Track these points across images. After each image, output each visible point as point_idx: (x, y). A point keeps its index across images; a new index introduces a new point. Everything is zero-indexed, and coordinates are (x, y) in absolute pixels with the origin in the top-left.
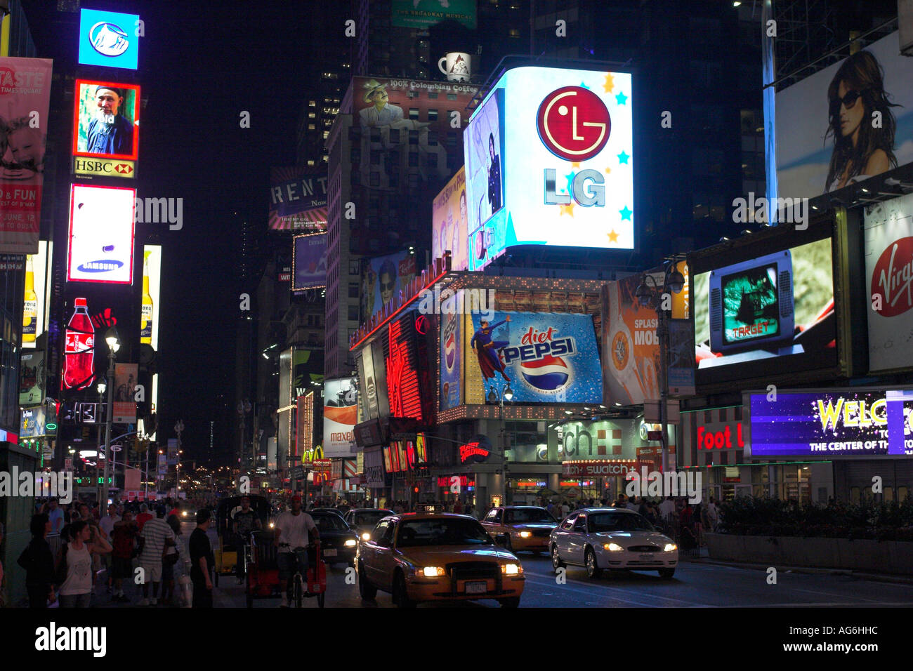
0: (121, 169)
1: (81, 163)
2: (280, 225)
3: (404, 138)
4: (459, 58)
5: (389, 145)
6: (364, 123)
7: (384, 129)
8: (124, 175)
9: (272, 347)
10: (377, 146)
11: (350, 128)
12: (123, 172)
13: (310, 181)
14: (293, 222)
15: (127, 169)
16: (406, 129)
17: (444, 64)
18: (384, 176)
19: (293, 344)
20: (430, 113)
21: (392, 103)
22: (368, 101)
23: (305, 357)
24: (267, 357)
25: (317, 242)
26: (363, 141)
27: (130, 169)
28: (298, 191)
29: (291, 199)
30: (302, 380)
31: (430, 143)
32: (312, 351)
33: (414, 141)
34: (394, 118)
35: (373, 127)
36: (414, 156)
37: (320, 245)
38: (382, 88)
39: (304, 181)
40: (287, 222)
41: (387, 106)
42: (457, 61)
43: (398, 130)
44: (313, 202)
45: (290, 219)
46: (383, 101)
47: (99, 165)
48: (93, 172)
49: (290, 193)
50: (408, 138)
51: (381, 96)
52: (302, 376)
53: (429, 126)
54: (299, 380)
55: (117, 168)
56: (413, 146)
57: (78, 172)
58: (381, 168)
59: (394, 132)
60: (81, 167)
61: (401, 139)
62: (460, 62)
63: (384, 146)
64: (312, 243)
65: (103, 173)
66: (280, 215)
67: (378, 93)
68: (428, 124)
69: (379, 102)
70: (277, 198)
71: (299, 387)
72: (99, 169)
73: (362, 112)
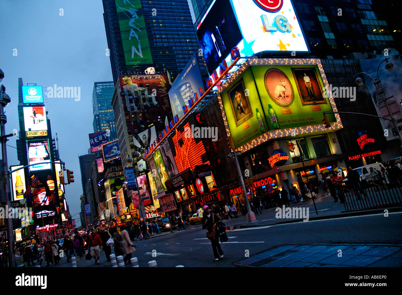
0: (42, 133)
1: (29, 133)
2: (94, 150)
3: (140, 94)
4: (151, 69)
5: (135, 97)
6: (125, 90)
7: (132, 91)
8: (44, 135)
9: (101, 181)
10: (131, 97)
11: (121, 93)
12: (43, 134)
13: (101, 136)
14: (98, 148)
15: (44, 133)
16: (140, 90)
17: (147, 71)
18: (135, 107)
19: (108, 178)
20: (147, 84)
21: (133, 83)
22: (125, 83)
23: (113, 181)
24: (100, 185)
25: (110, 145)
26: (126, 96)
27: (46, 133)
28: (98, 139)
29: (96, 142)
30: (114, 189)
31: (149, 94)
32: (115, 179)
33: (143, 94)
34: (135, 87)
35: (128, 91)
36: (144, 100)
37: (111, 146)
38: (129, 78)
39: (99, 136)
40: (96, 149)
41: (132, 84)
42: (151, 70)
43: (137, 91)
44: (103, 142)
45: (97, 148)
46: (130, 82)
47: (35, 133)
48: (33, 136)
49: (96, 140)
50: (141, 93)
51: (129, 81)
52: (113, 188)
53: (147, 89)
54: (112, 189)
55: (41, 133)
56: (143, 96)
57: (28, 136)
58: (133, 105)
59: (136, 92)
60: (29, 135)
61: (139, 94)
62: (152, 70)
63: (133, 97)
64: (108, 146)
65: (36, 135)
66: (94, 147)
67: (128, 80)
68: (147, 88)
69: (129, 83)
70: (92, 142)
71: (113, 191)
72: (35, 134)
73: (124, 87)
